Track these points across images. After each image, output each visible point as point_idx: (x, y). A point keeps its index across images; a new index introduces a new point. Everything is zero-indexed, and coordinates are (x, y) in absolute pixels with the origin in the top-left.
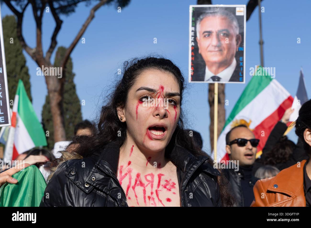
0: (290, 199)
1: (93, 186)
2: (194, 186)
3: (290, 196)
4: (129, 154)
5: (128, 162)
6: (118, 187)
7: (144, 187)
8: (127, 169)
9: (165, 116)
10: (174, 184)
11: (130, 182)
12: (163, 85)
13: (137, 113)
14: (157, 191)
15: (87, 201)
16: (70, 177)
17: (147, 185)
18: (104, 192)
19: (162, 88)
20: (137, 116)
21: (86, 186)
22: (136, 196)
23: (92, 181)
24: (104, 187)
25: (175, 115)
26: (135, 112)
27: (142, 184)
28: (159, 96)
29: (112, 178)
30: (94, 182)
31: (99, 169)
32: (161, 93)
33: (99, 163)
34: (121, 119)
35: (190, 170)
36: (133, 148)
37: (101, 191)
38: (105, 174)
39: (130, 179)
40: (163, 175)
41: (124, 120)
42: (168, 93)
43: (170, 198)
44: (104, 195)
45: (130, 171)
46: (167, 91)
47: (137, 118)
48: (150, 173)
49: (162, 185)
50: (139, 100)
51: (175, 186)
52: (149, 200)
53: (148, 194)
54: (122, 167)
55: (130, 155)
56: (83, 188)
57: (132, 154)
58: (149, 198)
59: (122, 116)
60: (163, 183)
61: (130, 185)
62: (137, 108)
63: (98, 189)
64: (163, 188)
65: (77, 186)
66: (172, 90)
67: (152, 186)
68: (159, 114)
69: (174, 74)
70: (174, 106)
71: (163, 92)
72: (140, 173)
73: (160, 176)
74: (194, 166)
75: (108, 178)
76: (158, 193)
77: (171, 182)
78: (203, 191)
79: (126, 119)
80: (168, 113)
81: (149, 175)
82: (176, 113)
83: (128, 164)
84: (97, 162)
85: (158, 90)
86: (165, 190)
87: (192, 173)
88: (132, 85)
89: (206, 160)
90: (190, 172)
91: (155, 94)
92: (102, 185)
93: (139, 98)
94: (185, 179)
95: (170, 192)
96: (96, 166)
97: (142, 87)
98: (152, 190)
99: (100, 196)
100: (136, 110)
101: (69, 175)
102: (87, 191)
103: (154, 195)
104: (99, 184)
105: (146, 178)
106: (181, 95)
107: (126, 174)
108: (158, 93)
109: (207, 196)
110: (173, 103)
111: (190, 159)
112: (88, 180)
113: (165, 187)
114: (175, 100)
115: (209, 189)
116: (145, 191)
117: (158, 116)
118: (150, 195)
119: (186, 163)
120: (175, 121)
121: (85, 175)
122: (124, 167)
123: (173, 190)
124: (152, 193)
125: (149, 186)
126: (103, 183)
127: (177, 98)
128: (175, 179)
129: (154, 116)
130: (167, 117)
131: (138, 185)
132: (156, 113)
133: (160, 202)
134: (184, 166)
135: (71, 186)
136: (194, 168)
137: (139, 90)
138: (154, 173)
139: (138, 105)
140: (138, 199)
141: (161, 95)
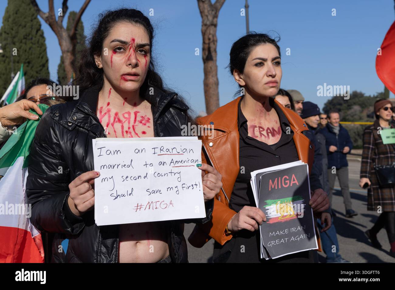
0: (225, 134)
1: (76, 124)
2: (166, 119)
3: (225, 132)
4: (107, 97)
5: (107, 103)
6: (97, 123)
7: (122, 124)
8: (106, 109)
9: (136, 65)
10: (149, 119)
11: (109, 120)
12: (134, 37)
13: (112, 62)
14: (133, 126)
15: (70, 136)
16: (55, 118)
17: (125, 122)
18: (85, 129)
19: (133, 40)
20: (112, 65)
21: (70, 125)
22: (115, 132)
23: (74, 120)
24: (85, 124)
25: (145, 63)
26: (110, 61)
27: (119, 121)
28: (131, 47)
29: (91, 116)
30: (75, 121)
31: (78, 109)
32: (132, 45)
33: (79, 105)
34: (98, 66)
35: (161, 104)
36: (111, 91)
37: (83, 128)
38: (85, 113)
39: (109, 117)
40: (138, 112)
41: (101, 66)
42: (139, 44)
43: (145, 131)
44: (86, 131)
45: (109, 111)
46: (138, 42)
47: (112, 66)
48: (127, 111)
49: (138, 121)
50: (113, 50)
51: (150, 121)
52: (127, 134)
53: (126, 129)
54: (102, 108)
55: (109, 97)
56: (66, 126)
57: (111, 96)
58: (127, 132)
59: (99, 63)
60: (139, 118)
61: (110, 122)
62: (112, 58)
63: (80, 126)
64: (139, 123)
65: (61, 125)
66: (143, 41)
67: (129, 123)
68: (131, 64)
69: (144, 26)
70: (144, 55)
71: (134, 44)
72: (118, 112)
73: (136, 114)
74: (164, 101)
75: (87, 116)
76: (135, 128)
77: (146, 118)
78: (174, 123)
79: (103, 66)
80: (138, 62)
81: (126, 113)
82: (146, 61)
83: (107, 104)
84: (77, 104)
85: (130, 42)
86: (141, 125)
87: (163, 107)
88: (106, 37)
89: (175, 96)
90: (161, 106)
91: (128, 46)
92: (83, 123)
93: (114, 49)
94: (157, 112)
95: (146, 126)
96: (76, 107)
97: (115, 40)
98: (129, 126)
99: (82, 132)
100: (110, 59)
101: (53, 116)
102: (70, 128)
103: (131, 130)
104: (80, 122)
105: (124, 116)
106: (151, 45)
107: (106, 113)
108: (130, 44)
109: (177, 127)
110: (143, 53)
111: (162, 96)
112: (70, 120)
113: (141, 122)
114: (145, 50)
115: (179, 121)
116: (123, 127)
117: (130, 65)
118: (127, 129)
119: (158, 100)
120: (146, 68)
121: (68, 115)
122: (104, 108)
123: (148, 124)
124: (129, 128)
125: (127, 122)
126: (84, 121)
127: (147, 47)
128: (150, 115)
129: (127, 66)
130: (138, 66)
131: (116, 122)
132: (129, 63)
133: (136, 135)
134: (157, 102)
135: (56, 125)
136: (164, 102)
137: (113, 41)
138: (130, 111)
139: (112, 55)
140: (117, 133)
141: (133, 47)
